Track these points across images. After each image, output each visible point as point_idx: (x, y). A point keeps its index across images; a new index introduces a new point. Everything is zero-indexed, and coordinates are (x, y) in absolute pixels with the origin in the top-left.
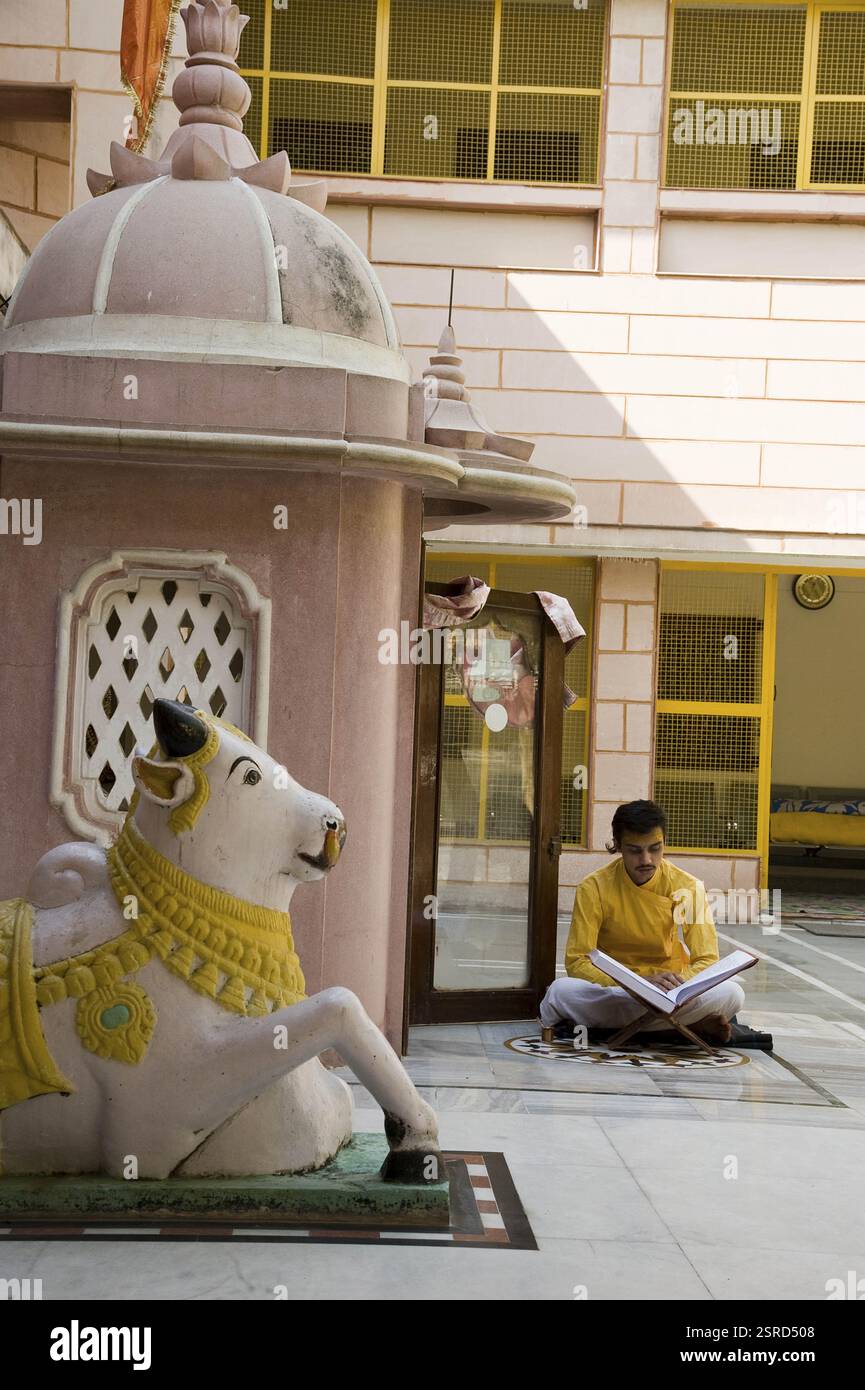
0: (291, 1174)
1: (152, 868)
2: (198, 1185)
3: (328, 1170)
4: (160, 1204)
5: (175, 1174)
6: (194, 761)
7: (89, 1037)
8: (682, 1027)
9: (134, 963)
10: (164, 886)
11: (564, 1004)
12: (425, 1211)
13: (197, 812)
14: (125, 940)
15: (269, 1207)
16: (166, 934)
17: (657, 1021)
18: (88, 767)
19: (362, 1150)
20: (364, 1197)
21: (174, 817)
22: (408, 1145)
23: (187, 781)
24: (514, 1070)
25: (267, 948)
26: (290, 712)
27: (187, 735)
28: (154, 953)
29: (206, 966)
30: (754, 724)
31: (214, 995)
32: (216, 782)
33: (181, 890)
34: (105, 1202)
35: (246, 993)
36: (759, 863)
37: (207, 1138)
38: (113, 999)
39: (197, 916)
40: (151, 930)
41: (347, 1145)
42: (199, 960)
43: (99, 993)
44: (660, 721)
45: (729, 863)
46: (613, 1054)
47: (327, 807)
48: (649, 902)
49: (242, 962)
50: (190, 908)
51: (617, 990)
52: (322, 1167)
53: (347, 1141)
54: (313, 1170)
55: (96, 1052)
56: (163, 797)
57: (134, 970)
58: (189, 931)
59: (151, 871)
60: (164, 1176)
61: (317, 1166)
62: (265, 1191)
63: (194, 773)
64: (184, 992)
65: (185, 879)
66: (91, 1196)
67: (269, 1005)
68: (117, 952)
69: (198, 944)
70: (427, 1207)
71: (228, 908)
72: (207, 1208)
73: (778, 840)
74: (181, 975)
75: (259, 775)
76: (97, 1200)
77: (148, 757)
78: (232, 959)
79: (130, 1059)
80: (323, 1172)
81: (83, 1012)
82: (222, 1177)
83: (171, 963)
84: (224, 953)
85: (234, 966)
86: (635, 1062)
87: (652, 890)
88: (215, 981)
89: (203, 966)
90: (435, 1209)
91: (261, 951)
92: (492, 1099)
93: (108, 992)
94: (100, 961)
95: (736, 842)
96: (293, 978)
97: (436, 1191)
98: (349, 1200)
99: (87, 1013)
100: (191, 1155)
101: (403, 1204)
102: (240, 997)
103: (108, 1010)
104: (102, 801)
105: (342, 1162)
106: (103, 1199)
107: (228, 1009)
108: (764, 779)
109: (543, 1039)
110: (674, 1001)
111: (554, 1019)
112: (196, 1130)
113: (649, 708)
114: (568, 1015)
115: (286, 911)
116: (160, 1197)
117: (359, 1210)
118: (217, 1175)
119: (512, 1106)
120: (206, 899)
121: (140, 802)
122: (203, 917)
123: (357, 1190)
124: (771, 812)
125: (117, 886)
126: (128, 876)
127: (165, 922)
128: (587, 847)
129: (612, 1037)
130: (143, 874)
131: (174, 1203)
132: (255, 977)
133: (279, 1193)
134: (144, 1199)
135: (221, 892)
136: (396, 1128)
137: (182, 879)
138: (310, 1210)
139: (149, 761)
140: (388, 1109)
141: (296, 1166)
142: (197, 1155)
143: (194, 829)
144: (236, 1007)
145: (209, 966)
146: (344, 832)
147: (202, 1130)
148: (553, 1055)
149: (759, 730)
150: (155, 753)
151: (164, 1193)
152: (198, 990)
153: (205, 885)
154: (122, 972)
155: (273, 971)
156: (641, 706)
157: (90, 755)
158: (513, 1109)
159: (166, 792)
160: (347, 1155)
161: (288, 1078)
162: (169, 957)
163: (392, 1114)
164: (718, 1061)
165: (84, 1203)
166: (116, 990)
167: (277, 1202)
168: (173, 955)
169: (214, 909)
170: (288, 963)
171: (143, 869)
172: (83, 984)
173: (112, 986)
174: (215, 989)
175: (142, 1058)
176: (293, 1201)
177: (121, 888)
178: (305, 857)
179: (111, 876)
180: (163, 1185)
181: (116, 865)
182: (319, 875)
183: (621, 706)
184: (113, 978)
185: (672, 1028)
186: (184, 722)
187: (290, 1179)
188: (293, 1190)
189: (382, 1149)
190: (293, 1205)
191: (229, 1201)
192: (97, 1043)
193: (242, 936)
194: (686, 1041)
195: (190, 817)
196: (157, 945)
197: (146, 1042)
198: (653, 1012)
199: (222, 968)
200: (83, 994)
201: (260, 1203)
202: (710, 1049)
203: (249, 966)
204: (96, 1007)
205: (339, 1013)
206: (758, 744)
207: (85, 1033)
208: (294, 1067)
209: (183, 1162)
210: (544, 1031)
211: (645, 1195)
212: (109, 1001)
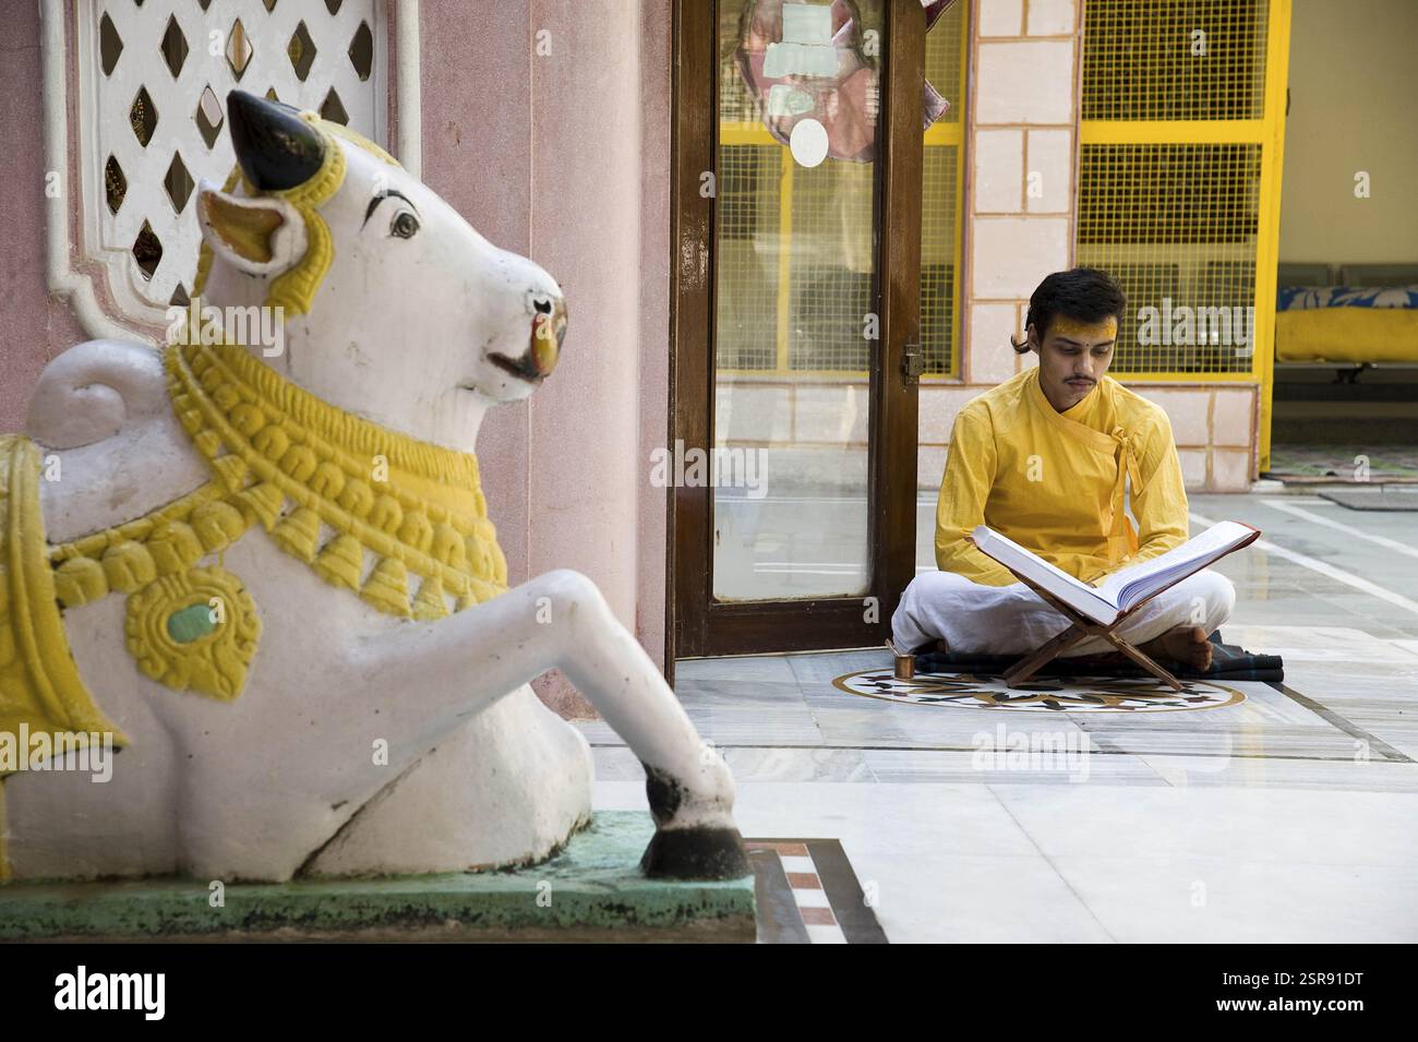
0: (494, 871)
1: (241, 379)
2: (343, 890)
3: (555, 865)
4: (280, 920)
5: (303, 873)
6: (303, 198)
7: (149, 657)
8: (1129, 647)
9: (219, 536)
10: (263, 409)
11: (932, 613)
12: (717, 921)
13: (313, 283)
14: (201, 498)
15: (461, 920)
16: (269, 488)
17: (1090, 638)
18: (113, 230)
19: (607, 835)
20: (616, 902)
21: (274, 292)
22: (686, 819)
23: (293, 232)
24: (851, 721)
25: (442, 511)
26: (458, 134)
27: (288, 152)
28: (252, 519)
29: (340, 541)
30: (1250, 157)
31: (357, 585)
32: (342, 233)
33: (293, 416)
34: (188, 918)
35: (410, 584)
36: (1257, 395)
37: (354, 815)
38: (187, 593)
39: (322, 459)
40: (246, 482)
41: (585, 827)
42: (329, 531)
43: (163, 586)
44: (1086, 159)
45: (1205, 396)
46: (1013, 694)
47: (532, 276)
48: (1078, 442)
49: (400, 534)
50: (309, 446)
51: (1018, 589)
52: (544, 861)
53: (584, 821)
54: (530, 864)
55: (162, 681)
56: (254, 259)
57: (219, 548)
58: (309, 483)
59: (239, 384)
60: (285, 875)
61: (537, 858)
62: (453, 895)
63: (304, 216)
64: (306, 582)
65: (299, 399)
66: (165, 911)
67: (448, 602)
68: (189, 518)
69: (325, 503)
70: (720, 916)
71: (373, 445)
72: (359, 924)
73: (1289, 357)
74: (300, 555)
75: (416, 222)
76: (176, 915)
77: (223, 190)
78: (384, 528)
79: (220, 691)
80: (547, 868)
81: (137, 617)
82: (381, 877)
83: (280, 536)
84: (371, 518)
85: (388, 541)
86: (1052, 704)
87: (1083, 421)
88: (358, 563)
89: (336, 539)
90: (732, 918)
91: (432, 516)
92: (816, 762)
93: (177, 584)
94: (161, 534)
95: (1216, 361)
96: (486, 559)
97: (734, 890)
98: (591, 908)
99: (144, 619)
100: (328, 843)
101: (680, 911)
102: (400, 590)
103: (180, 612)
104: (141, 290)
105: (578, 850)
106: (186, 914)
107: (380, 610)
108: (1266, 254)
109: (897, 675)
110: (1116, 604)
111: (913, 638)
112: (336, 802)
113: (1067, 136)
114: (937, 630)
115: (471, 450)
116: (280, 910)
117: (609, 923)
118: (373, 875)
119: (850, 772)
120: (335, 429)
121: (215, 269)
122: (332, 460)
123: (605, 891)
124: (1277, 310)
125: (185, 411)
126: (200, 393)
127: (269, 468)
128: (961, 378)
129: (1012, 668)
130: (226, 389)
131: (304, 918)
132: (423, 558)
133: (477, 898)
134: (253, 913)
135: (361, 419)
136: (664, 793)
137: (294, 398)
138: (529, 924)
139: (226, 197)
140: (651, 764)
141: (503, 858)
142: (338, 843)
143: (309, 313)
144: (393, 606)
145: (346, 540)
146: (563, 319)
147: (345, 802)
148: (914, 698)
149: (1259, 166)
150: (235, 185)
151: (287, 903)
152: (329, 579)
153: (333, 408)
154: (199, 551)
155: (453, 548)
156: (1053, 133)
157: (114, 210)
158: (854, 775)
159: (257, 251)
160: (586, 842)
161: (484, 720)
162: (278, 524)
163: (658, 771)
164: (1190, 700)
165: (153, 922)
166: (191, 579)
167: (474, 912)
168: (285, 522)
169: (350, 447)
170: (476, 536)
171: (225, 381)
172: (134, 573)
173: (183, 573)
174: (357, 578)
175: (242, 689)
176: (500, 911)
177: (190, 414)
178: (499, 360)
179: (171, 395)
180: (285, 891)
181: (178, 377)
182: (522, 390)
183: (1018, 135)
184: (184, 560)
185: (1113, 648)
186: (283, 130)
187: (493, 878)
188: (501, 894)
189: (643, 833)
190: (500, 917)
191: (395, 913)
192: (163, 666)
193: (398, 491)
194: (1136, 670)
195: (302, 293)
196: (258, 506)
197: (246, 664)
198: (1081, 624)
199: (368, 544)
200: (133, 587)
201: (446, 915)
202: (1178, 682)
203: (413, 540)
204: (159, 609)
205: (567, 611)
206: (1257, 190)
207: (143, 649)
208: (493, 699)
209: (315, 854)
210: (898, 661)
211: (1075, 894)
212: (180, 599)
